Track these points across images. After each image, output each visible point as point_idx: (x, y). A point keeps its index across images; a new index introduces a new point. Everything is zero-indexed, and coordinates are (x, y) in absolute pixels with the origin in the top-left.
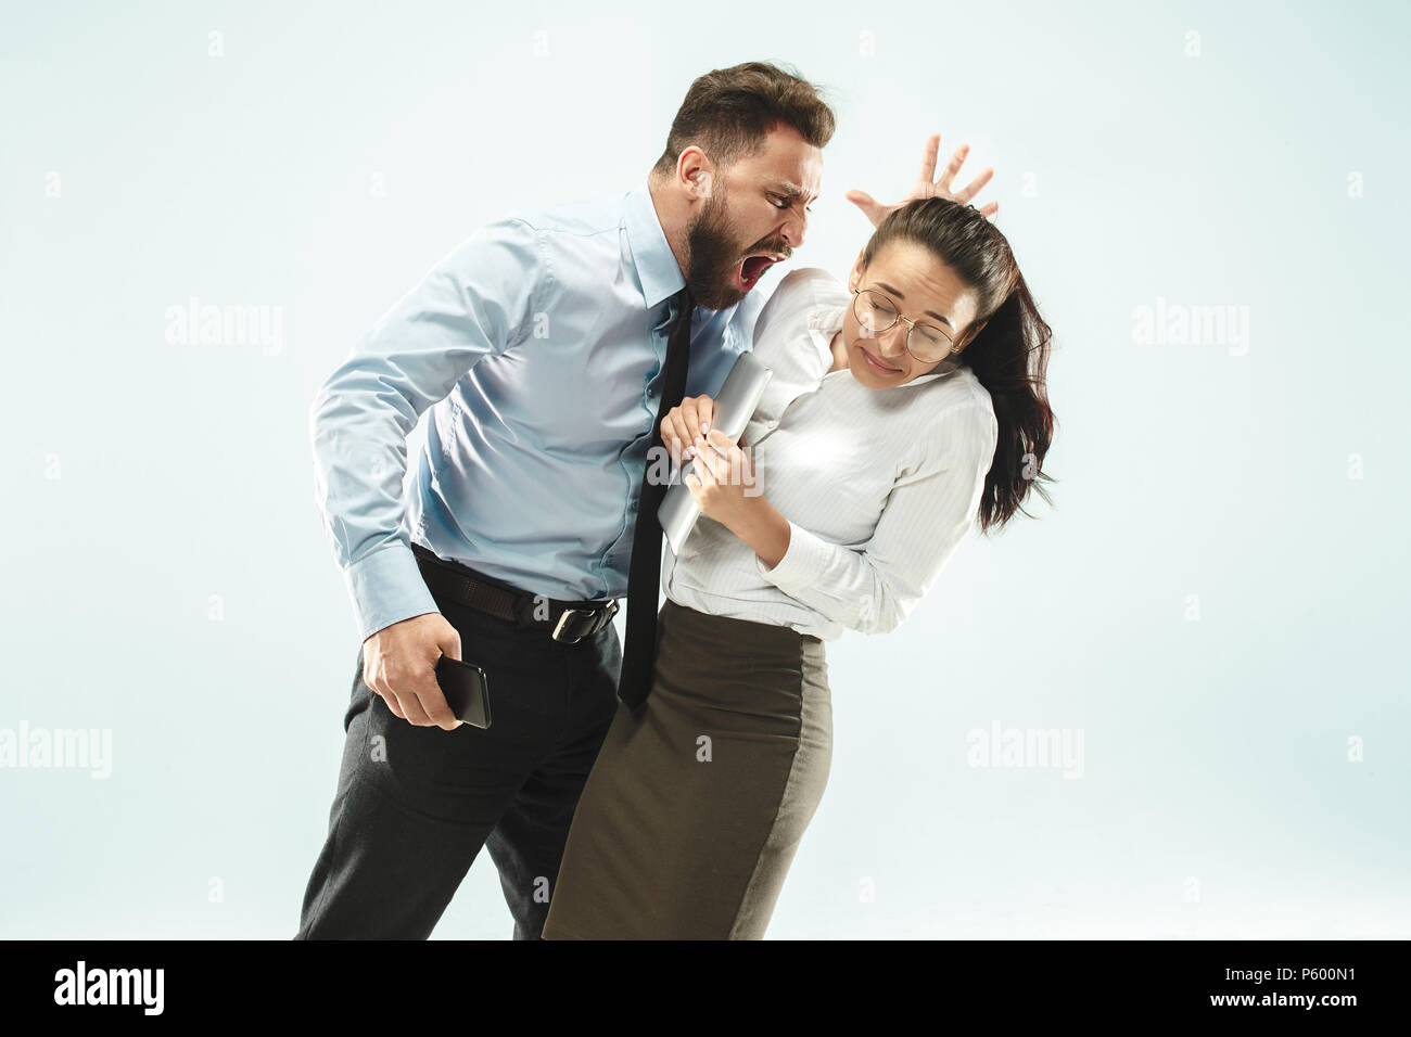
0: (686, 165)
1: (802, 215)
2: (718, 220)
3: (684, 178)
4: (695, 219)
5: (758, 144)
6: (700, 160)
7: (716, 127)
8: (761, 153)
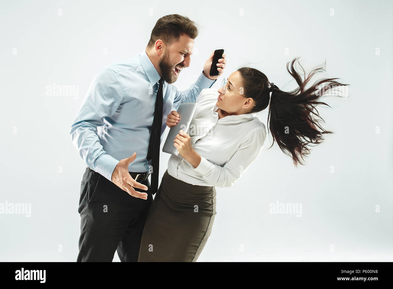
0: (157, 45)
1: (189, 58)
2: (167, 60)
3: (157, 48)
4: (161, 60)
5: (178, 39)
6: (161, 43)
7: (166, 34)
8: (178, 42)
